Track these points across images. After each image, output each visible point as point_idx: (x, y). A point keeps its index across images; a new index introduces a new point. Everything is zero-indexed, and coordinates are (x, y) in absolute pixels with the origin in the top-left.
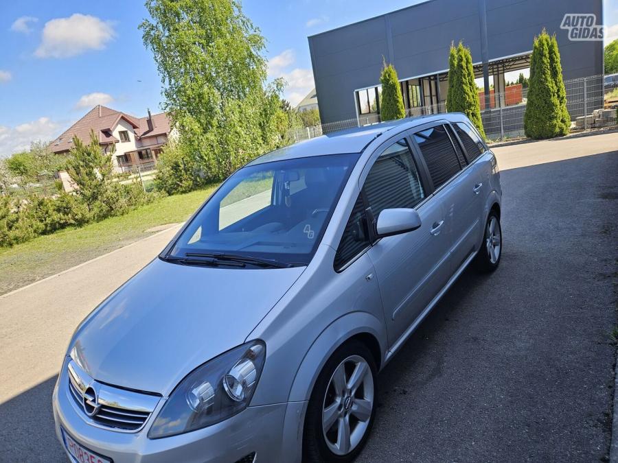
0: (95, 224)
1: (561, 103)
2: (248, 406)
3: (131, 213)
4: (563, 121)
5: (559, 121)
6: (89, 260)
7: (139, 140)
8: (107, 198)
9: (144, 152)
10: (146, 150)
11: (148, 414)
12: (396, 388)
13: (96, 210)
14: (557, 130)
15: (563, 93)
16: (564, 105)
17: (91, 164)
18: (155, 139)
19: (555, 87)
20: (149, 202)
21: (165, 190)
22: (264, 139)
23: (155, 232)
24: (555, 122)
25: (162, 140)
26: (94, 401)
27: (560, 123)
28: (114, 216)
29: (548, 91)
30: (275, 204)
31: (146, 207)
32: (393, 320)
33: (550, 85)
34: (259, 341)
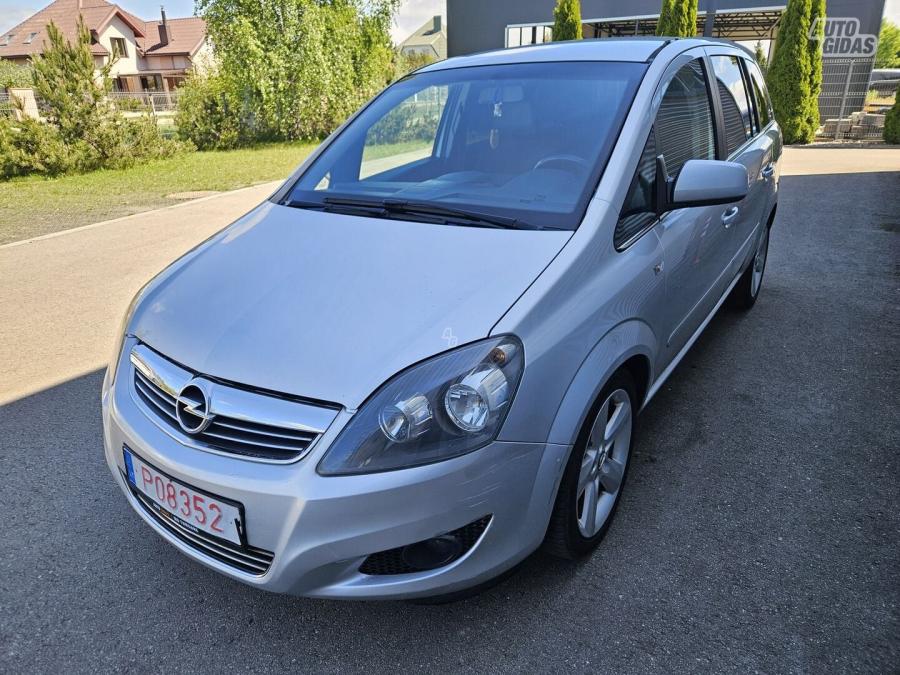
0: (77, 176)
1: (812, 92)
2: (495, 440)
3: (137, 166)
4: (809, 121)
5: (804, 120)
6: (78, 226)
7: (143, 58)
8: (100, 136)
9: (150, 79)
10: (155, 76)
11: (313, 435)
12: (638, 453)
13: (80, 153)
14: (799, 133)
15: (819, 79)
16: (816, 96)
17: (76, 75)
18: (169, 60)
19: (809, 67)
20: (166, 155)
21: (193, 140)
22: (358, 82)
23: (184, 200)
24: (798, 120)
25: (180, 63)
26: (202, 408)
27: (805, 124)
28: (108, 168)
29: (799, 70)
30: (438, 155)
31: (161, 162)
32: (668, 346)
33: (803, 62)
34: (510, 338)
